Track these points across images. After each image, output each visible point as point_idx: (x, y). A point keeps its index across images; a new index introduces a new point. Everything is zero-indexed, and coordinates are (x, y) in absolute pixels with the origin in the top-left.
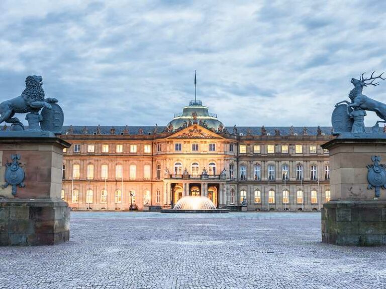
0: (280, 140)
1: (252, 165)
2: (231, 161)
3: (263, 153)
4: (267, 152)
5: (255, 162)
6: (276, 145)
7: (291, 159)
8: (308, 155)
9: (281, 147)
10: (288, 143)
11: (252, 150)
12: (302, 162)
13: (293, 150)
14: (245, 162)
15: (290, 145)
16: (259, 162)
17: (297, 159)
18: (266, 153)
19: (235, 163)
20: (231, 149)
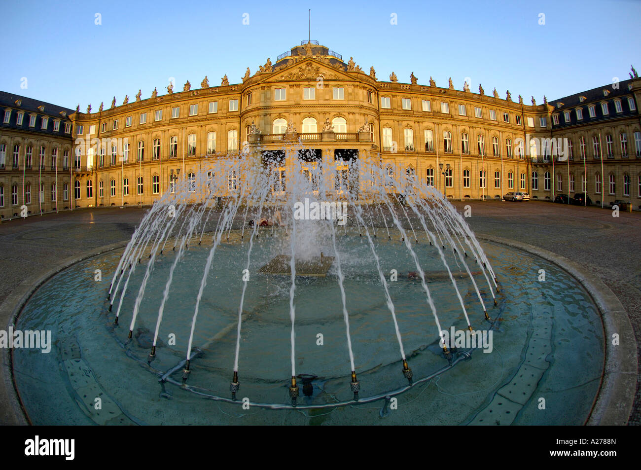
0: (437, 93)
1: (401, 127)
2: (370, 118)
3: (415, 109)
4: (422, 109)
5: (405, 123)
6: (433, 100)
7: (454, 122)
8: (474, 119)
9: (440, 104)
10: (448, 100)
11: (399, 104)
12: (467, 129)
13: (455, 109)
14: (391, 123)
15: (451, 102)
16: (412, 124)
17: (461, 123)
18: (420, 110)
19: (376, 122)
20: (370, 100)
